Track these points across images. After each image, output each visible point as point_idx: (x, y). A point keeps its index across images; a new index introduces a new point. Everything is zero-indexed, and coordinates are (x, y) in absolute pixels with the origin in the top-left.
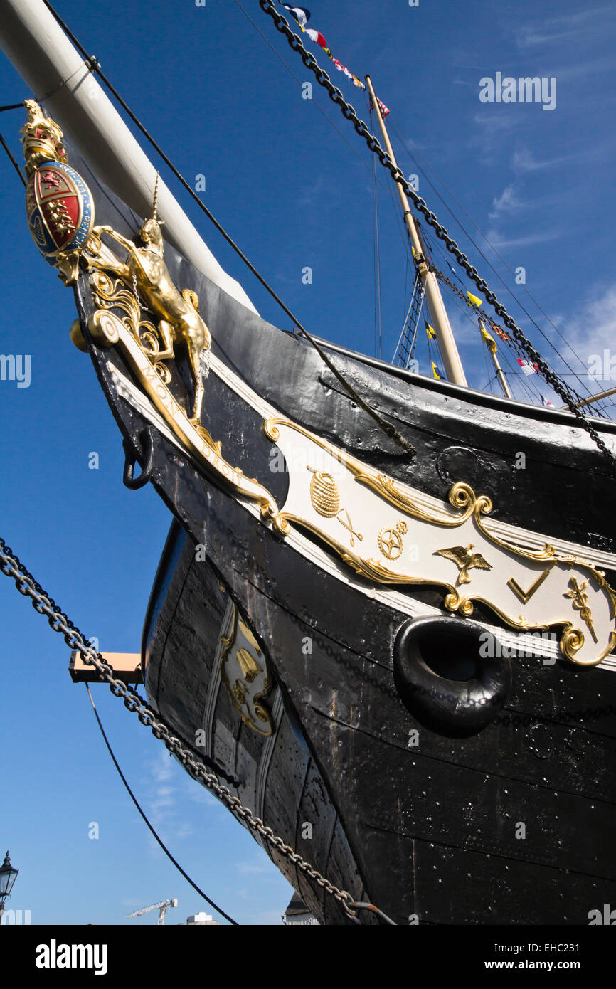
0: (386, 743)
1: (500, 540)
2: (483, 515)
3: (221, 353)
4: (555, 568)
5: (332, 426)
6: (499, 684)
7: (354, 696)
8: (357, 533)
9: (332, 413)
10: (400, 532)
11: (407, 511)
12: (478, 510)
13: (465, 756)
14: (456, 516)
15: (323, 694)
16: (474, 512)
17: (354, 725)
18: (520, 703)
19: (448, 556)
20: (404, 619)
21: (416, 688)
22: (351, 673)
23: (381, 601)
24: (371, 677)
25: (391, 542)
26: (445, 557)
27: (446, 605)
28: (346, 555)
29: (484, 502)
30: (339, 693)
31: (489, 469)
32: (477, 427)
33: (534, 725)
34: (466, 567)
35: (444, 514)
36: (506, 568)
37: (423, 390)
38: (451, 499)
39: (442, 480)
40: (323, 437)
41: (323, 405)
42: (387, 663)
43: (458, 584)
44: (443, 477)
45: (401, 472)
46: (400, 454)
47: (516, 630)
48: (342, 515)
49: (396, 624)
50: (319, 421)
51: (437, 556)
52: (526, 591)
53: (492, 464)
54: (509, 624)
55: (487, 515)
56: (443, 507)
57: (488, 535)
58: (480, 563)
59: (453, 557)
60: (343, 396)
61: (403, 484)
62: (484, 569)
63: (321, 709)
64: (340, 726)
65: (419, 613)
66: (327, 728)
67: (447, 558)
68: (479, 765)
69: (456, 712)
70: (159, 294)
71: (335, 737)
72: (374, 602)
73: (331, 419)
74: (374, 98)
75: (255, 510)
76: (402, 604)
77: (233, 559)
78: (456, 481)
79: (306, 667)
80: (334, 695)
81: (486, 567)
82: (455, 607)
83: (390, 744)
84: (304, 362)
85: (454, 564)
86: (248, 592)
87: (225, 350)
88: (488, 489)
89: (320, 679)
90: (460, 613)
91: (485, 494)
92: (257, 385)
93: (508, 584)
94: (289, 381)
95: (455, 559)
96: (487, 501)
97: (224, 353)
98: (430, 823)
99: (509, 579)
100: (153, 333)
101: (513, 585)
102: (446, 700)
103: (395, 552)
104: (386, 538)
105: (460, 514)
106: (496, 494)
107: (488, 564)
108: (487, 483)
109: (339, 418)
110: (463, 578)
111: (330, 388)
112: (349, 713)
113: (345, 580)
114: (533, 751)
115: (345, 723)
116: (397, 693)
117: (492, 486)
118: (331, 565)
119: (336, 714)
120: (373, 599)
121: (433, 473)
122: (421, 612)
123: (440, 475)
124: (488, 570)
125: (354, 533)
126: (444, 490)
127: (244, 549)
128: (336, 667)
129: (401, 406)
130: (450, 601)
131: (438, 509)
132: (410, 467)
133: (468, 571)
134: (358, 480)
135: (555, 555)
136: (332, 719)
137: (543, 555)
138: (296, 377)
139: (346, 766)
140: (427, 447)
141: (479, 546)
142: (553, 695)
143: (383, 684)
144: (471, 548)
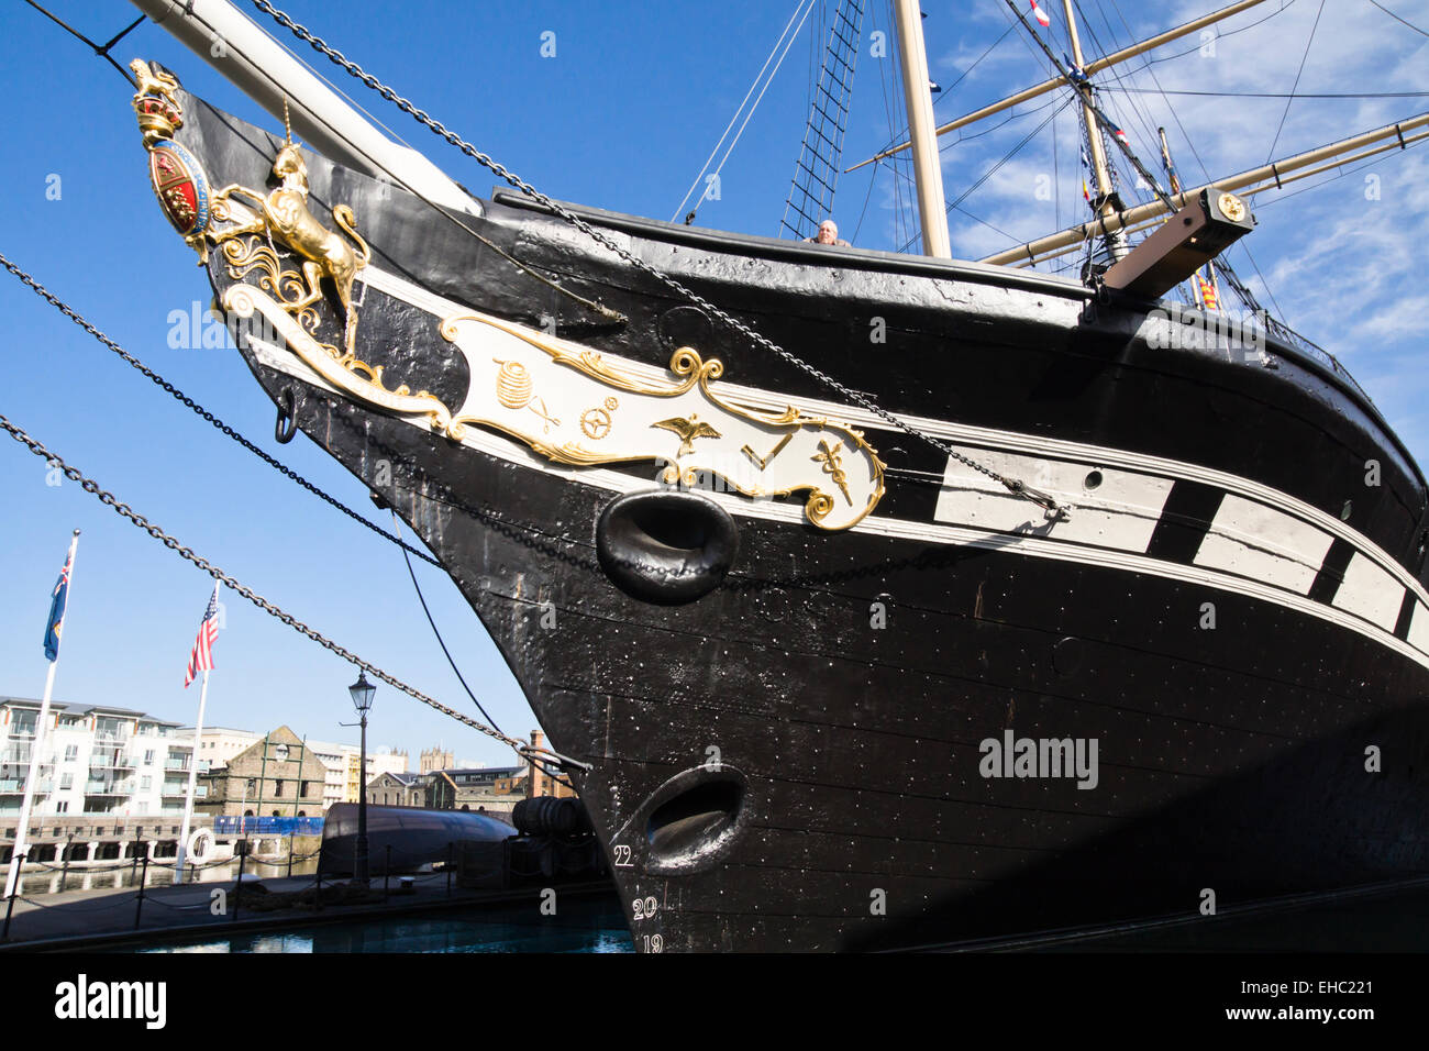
1: (728, 404)
2: (711, 379)
3: (387, 262)
4: (801, 431)
5: (528, 306)
7: (545, 577)
8: (554, 419)
9: (527, 292)
10: (608, 408)
11: (617, 386)
12: (704, 375)
13: (680, 621)
14: (679, 384)
15: (508, 579)
16: (700, 377)
18: (752, 569)
19: (668, 427)
20: (612, 496)
21: (621, 563)
22: (543, 555)
23: (584, 482)
24: (568, 556)
25: (597, 420)
26: (665, 429)
28: (536, 445)
29: (715, 366)
30: (526, 575)
33: (768, 590)
34: (688, 438)
35: (666, 383)
36: (739, 434)
38: (673, 366)
39: (663, 346)
40: (515, 321)
41: (515, 285)
42: (589, 541)
43: (679, 456)
44: (665, 343)
45: (612, 343)
48: (535, 403)
49: (602, 501)
50: (511, 305)
51: (655, 429)
52: (763, 456)
55: (716, 379)
56: (664, 376)
57: (716, 400)
58: (706, 432)
59: (674, 428)
61: (615, 356)
62: (712, 437)
63: (502, 593)
64: (526, 605)
65: (632, 489)
66: (511, 609)
67: (667, 429)
68: (696, 630)
71: (519, 615)
72: (573, 483)
73: (526, 299)
75: (424, 424)
76: (610, 481)
77: (396, 476)
78: (680, 346)
79: (486, 557)
80: (521, 577)
81: (713, 434)
83: (588, 616)
86: (414, 503)
87: (391, 256)
88: (719, 352)
89: (502, 566)
91: (715, 358)
92: (433, 283)
93: (741, 450)
94: (473, 267)
95: (676, 430)
97: (391, 261)
98: (631, 682)
99: (742, 446)
100: (297, 279)
102: (655, 572)
103: (601, 431)
104: (591, 417)
105: (683, 381)
106: (729, 356)
107: (715, 432)
110: (685, 449)
112: (538, 592)
113: (540, 468)
114: (763, 615)
115: (532, 602)
116: (599, 568)
118: (522, 456)
119: (521, 595)
121: (652, 339)
122: (635, 487)
123: (661, 341)
124: (715, 437)
125: (550, 420)
126: (666, 356)
127: (410, 464)
128: (524, 551)
131: (658, 379)
132: (624, 336)
133: (692, 441)
134: (557, 362)
135: (800, 418)
136: (517, 600)
137: (787, 419)
138: (483, 260)
139: (531, 638)
140: (645, 311)
141: (706, 414)
142: (795, 560)
143: (583, 562)
144: (695, 418)
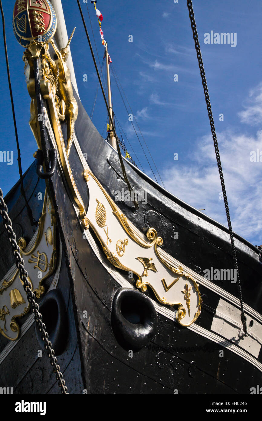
0: (104, 349)
1: (163, 260)
2: (158, 246)
4: (181, 278)
5: (108, 184)
6: (152, 328)
7: (96, 321)
8: (110, 238)
9: (109, 177)
10: (125, 243)
11: (130, 235)
12: (157, 243)
13: (132, 362)
14: (148, 243)
16: (155, 244)
17: (94, 336)
18: (156, 339)
19: (141, 261)
20: (119, 287)
22: (96, 308)
23: (112, 276)
24: (103, 313)
25: (121, 248)
26: (140, 261)
27: (136, 285)
28: (105, 248)
30: (91, 318)
31: (165, 225)
32: (164, 205)
33: (160, 351)
35: (143, 241)
36: (162, 273)
37: (145, 181)
38: (147, 235)
39: (145, 225)
40: (104, 188)
41: (107, 172)
42: (110, 307)
43: (143, 275)
44: (146, 223)
45: (130, 215)
46: (131, 207)
47: (161, 304)
48: (105, 227)
49: (116, 288)
50: (104, 179)
51: (137, 260)
52: (168, 285)
53: (166, 223)
54: (159, 300)
55: (160, 246)
56: (143, 237)
57: (159, 255)
58: (153, 268)
59: (143, 262)
60: (114, 172)
61: (130, 221)
63: (84, 324)
64: (89, 335)
65: (125, 286)
66: (85, 336)
67: (141, 262)
68: (137, 368)
69: (134, 338)
70: (66, 86)
71: (87, 341)
72: (109, 275)
73: (108, 181)
74: (107, 53)
75: (78, 212)
76: (120, 279)
77: (68, 233)
78: (151, 227)
80: (89, 318)
81: (155, 270)
82: (140, 286)
83: (105, 350)
84: (103, 149)
85: (143, 266)
88: (162, 234)
90: (141, 290)
91: (161, 237)
93: (162, 281)
94: (96, 156)
95: (144, 263)
96: (161, 239)
99: (162, 279)
101: (164, 282)
103: (122, 253)
104: (119, 244)
105: (149, 242)
106: (165, 238)
107: (156, 270)
108: (162, 231)
109: (111, 182)
110: (145, 273)
111: (111, 166)
112: (93, 329)
113: (101, 261)
114: (157, 364)
115: (91, 334)
116: (111, 324)
117: (164, 233)
118: (97, 251)
119: (89, 329)
120: (109, 274)
121: (142, 220)
122: (126, 285)
123: (145, 222)
124: (155, 272)
125: (109, 238)
126: (145, 229)
127: (72, 230)
128: (92, 304)
129: (136, 185)
130: (139, 283)
131: (141, 237)
132: (134, 215)
133: (148, 270)
134: (114, 213)
135: (182, 272)
136: (87, 331)
137: (178, 271)
138: (99, 154)
139: (89, 358)
140: (142, 207)
141: (154, 260)
142: (169, 338)
143: (106, 318)
144: (151, 260)
